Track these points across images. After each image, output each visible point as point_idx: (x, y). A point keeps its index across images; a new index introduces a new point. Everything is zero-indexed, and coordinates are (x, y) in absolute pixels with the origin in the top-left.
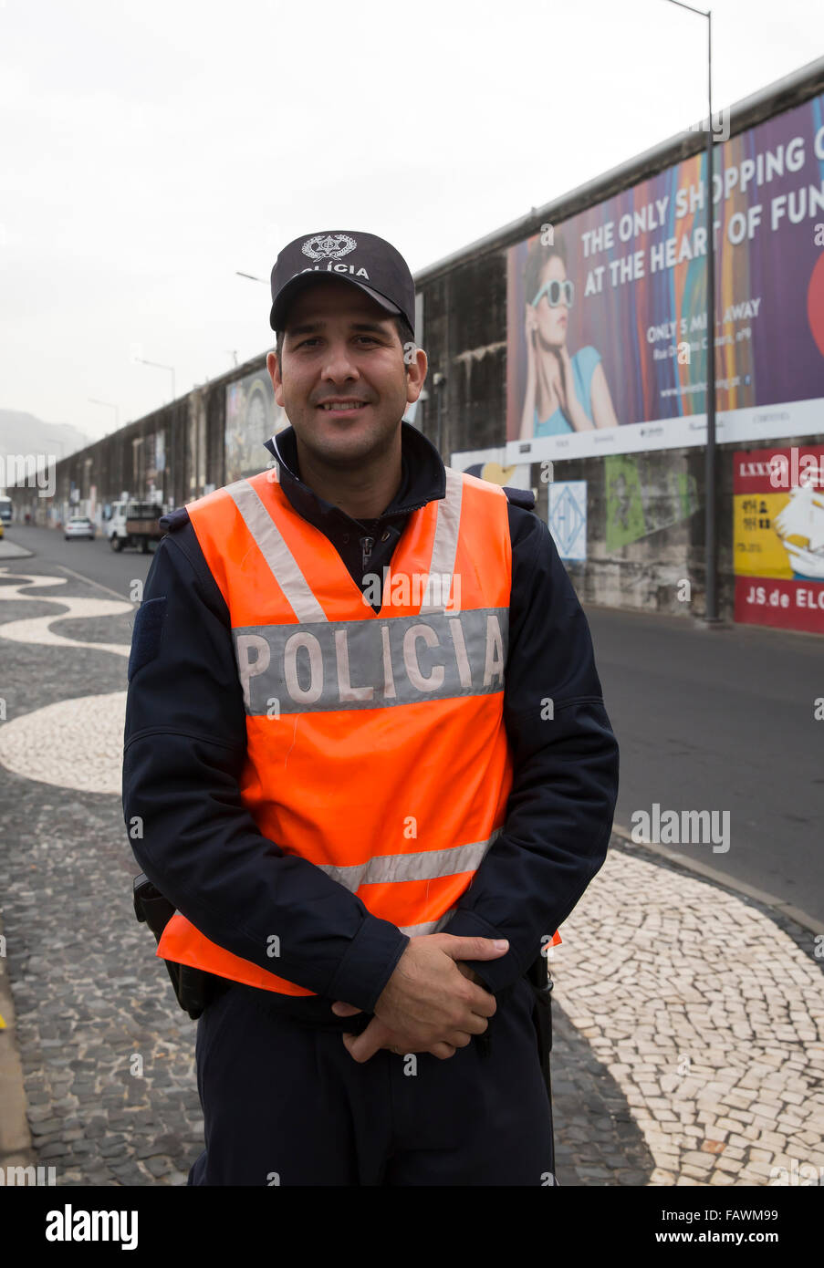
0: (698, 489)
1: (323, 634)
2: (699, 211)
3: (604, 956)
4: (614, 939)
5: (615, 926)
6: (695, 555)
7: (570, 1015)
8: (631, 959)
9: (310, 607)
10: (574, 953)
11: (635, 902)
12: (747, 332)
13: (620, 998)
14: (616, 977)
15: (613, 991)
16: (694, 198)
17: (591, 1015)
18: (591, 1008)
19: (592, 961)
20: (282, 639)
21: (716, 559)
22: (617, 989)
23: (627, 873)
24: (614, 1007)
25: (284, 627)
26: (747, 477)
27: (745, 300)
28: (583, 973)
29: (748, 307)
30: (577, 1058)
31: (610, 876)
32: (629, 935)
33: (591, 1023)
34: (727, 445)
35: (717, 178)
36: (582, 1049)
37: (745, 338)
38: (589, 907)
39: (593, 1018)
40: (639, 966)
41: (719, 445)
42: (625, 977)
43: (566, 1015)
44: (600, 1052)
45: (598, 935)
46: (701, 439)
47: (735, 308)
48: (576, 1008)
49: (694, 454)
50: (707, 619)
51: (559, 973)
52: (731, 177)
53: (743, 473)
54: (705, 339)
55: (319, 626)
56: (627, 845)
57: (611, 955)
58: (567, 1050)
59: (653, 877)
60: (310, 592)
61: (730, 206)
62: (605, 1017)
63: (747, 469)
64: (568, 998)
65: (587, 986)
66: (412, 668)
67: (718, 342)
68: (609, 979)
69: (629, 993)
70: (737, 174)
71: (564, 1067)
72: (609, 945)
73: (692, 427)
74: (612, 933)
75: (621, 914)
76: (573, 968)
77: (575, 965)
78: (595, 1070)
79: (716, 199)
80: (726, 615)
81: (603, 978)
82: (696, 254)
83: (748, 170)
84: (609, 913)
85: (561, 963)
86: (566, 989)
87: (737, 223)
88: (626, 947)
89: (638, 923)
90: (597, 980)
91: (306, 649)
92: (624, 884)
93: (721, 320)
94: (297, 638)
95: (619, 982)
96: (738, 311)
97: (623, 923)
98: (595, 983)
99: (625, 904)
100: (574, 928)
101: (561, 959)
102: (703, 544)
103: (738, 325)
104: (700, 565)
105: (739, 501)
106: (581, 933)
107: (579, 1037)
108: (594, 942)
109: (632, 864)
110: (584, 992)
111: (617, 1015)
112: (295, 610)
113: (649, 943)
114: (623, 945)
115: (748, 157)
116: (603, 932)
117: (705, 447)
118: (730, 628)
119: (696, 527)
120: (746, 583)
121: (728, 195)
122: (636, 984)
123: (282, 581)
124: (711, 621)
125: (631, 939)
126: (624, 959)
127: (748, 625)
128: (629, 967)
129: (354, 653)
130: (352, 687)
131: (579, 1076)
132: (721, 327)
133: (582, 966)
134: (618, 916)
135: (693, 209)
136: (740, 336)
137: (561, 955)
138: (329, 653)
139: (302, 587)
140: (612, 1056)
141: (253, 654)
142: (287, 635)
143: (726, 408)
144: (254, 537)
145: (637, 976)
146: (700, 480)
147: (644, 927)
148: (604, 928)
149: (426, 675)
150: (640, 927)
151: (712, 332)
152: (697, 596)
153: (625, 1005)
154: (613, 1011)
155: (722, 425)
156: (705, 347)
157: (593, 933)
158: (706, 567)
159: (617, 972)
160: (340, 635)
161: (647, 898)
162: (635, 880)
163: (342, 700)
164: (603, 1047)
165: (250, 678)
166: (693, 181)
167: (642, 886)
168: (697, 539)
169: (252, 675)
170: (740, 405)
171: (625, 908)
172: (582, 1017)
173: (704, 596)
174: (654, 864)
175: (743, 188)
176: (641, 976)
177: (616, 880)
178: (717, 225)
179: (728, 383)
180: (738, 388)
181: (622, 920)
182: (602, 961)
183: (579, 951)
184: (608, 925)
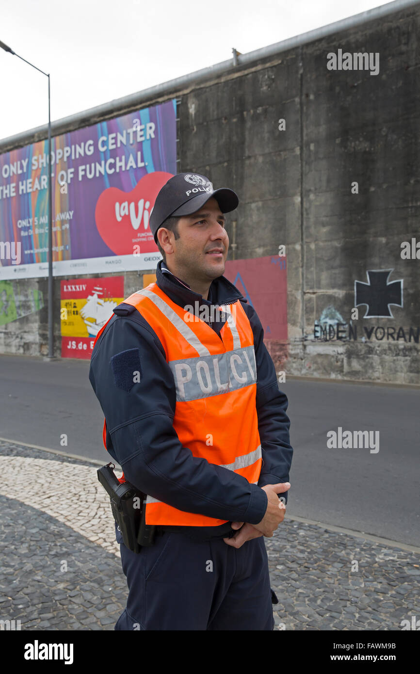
0: (44, 296)
1: (210, 362)
2: (43, 168)
3: (88, 508)
4: (88, 501)
5: (85, 495)
6: (43, 327)
7: (87, 537)
8: (100, 507)
9: (202, 349)
10: (73, 510)
11: (88, 483)
12: (67, 226)
13: (104, 525)
14: (97, 516)
15: (99, 522)
16: (41, 161)
17: (96, 534)
18: (94, 532)
19: (83, 511)
20: (194, 365)
21: (53, 329)
22: (100, 521)
23: (76, 471)
24: (103, 529)
25: (194, 359)
26: (67, 292)
27: (66, 212)
28: (83, 518)
29: (68, 214)
30: (101, 553)
31: (70, 474)
32: (94, 497)
33: (97, 538)
34: (57, 277)
35: (53, 153)
36: (100, 550)
37: (66, 229)
38: (70, 489)
39: (97, 535)
40: (104, 510)
41: (54, 277)
42: (101, 515)
43: (85, 537)
44: (108, 548)
45: (80, 500)
46: (46, 274)
47: (61, 214)
48: (88, 533)
49: (42, 281)
50: (49, 356)
51: (72, 519)
52: (59, 154)
53: (65, 290)
54: (47, 228)
55: (208, 357)
56: (70, 459)
57: (91, 507)
58: (94, 551)
59: (89, 471)
60: (200, 342)
61: (59, 167)
62: (102, 534)
63: (67, 288)
64: (82, 530)
65: (87, 522)
66: (235, 373)
67: (54, 229)
68: (95, 517)
69: (106, 521)
70: (62, 152)
71: (97, 558)
72: (87, 503)
73: (40, 268)
74: (86, 498)
75: (86, 489)
76: (77, 517)
77: (77, 515)
78: (111, 556)
79: (53, 162)
80: (58, 354)
81: (92, 518)
82: (42, 188)
83: (67, 151)
84: (80, 490)
85: (70, 515)
86: (79, 526)
87: (62, 175)
88: (95, 502)
89: (95, 492)
90: (90, 519)
91: (203, 369)
92: (78, 476)
93: (54, 219)
94: (200, 364)
95: (100, 518)
96: (63, 216)
97: (88, 493)
98: (90, 521)
99: (85, 485)
100: (68, 499)
101: (70, 513)
102: (47, 322)
103: (63, 222)
104: (45, 332)
105: (63, 302)
106: (72, 501)
107: (96, 545)
108: (80, 503)
109: (77, 467)
110: (87, 525)
111: (106, 532)
112: (197, 351)
113: (103, 499)
114: (93, 502)
115: (67, 146)
116: (82, 498)
117: (47, 278)
118: (60, 360)
119: (43, 315)
120: (66, 340)
121: (58, 161)
122: (107, 517)
123: (187, 337)
124: (51, 358)
125: (95, 499)
126: (97, 508)
127: (68, 359)
128: (101, 511)
129: (221, 369)
130: (221, 384)
131: (105, 560)
132: (55, 222)
133: (80, 514)
134: (84, 490)
135: (40, 166)
136: (64, 227)
137: (69, 512)
138: (212, 370)
139: (196, 340)
140: (114, 549)
141: (184, 373)
142: (196, 362)
143: (57, 260)
144: (167, 317)
145: (106, 514)
146: (45, 293)
147: (98, 493)
148: (81, 497)
149: (241, 376)
150: (96, 493)
151: (51, 224)
152: (43, 346)
153: (107, 527)
154: (104, 531)
155: (55, 268)
156: (47, 231)
157: (78, 500)
158: (48, 333)
159: (96, 514)
160: (215, 361)
161: (92, 480)
162: (82, 474)
163: (219, 390)
164: (108, 546)
165: (184, 384)
166: (41, 153)
167: (87, 476)
168: (43, 320)
169: (185, 382)
170: (63, 259)
171: (85, 486)
172: (92, 536)
173: (48, 347)
174: (87, 466)
175: (65, 159)
176: (107, 514)
177: (74, 475)
178: (53, 175)
179: (58, 249)
180: (62, 251)
181: (87, 492)
182: (88, 511)
183: (75, 508)
184: (83, 495)
